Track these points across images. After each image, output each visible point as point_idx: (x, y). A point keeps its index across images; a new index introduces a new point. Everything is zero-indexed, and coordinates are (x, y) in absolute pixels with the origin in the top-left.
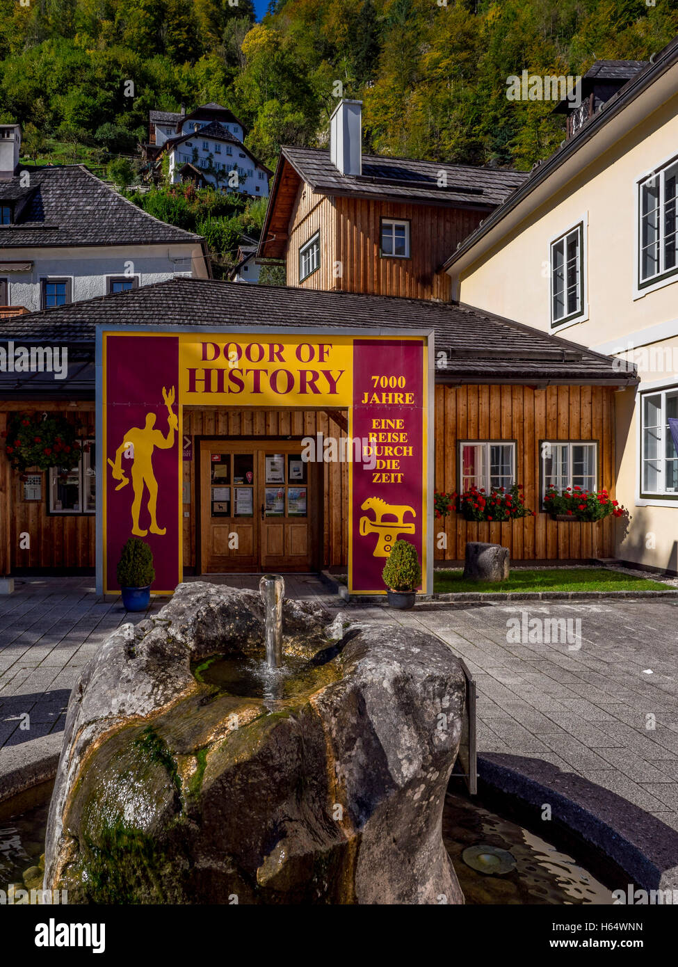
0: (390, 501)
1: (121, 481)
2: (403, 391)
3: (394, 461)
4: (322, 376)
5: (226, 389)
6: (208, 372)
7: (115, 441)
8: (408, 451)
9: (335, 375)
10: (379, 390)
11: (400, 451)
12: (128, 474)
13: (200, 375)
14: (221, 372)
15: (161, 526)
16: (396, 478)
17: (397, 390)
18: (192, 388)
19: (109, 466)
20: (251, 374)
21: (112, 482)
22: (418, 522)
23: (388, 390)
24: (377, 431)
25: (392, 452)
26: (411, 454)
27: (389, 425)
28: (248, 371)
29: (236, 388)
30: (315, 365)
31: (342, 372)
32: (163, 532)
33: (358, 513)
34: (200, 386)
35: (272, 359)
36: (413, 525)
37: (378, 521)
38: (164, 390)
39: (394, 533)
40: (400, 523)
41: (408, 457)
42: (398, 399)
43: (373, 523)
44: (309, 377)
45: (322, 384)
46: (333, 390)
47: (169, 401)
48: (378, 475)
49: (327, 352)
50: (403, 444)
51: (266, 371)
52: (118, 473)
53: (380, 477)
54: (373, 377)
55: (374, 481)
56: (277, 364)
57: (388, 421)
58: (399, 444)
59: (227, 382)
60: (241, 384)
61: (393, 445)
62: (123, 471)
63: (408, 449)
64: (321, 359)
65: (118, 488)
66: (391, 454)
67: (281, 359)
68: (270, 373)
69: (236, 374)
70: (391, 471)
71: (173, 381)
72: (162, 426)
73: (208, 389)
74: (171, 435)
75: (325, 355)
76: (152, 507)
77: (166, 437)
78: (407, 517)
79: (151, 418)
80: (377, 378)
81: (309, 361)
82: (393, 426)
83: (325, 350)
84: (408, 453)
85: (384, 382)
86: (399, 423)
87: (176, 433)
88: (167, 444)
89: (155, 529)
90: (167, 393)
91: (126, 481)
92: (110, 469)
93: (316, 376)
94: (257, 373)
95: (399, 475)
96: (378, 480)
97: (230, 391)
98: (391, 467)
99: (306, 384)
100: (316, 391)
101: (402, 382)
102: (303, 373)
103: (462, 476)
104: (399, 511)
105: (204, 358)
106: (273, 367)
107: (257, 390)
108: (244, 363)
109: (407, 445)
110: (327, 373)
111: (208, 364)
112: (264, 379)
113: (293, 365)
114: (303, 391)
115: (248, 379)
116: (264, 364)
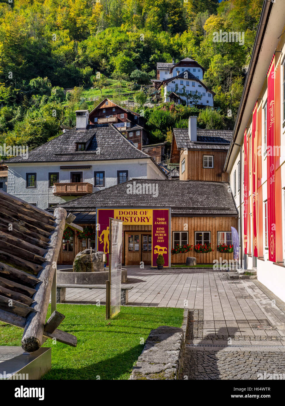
0: (161, 246)
2: (164, 221)
4: (146, 218)
7: (100, 232)
8: (165, 235)
9: (149, 218)
10: (159, 221)
11: (163, 235)
12: (103, 240)
13: (119, 218)
14: (123, 218)
17: (163, 221)
20: (130, 218)
21: (99, 242)
22: (167, 251)
23: (161, 221)
24: (158, 230)
30: (144, 216)
33: (154, 249)
35: (134, 214)
37: (158, 251)
40: (163, 251)
41: (165, 236)
42: (163, 223)
44: (143, 218)
45: (146, 220)
46: (148, 221)
48: (158, 240)
52: (101, 240)
54: (157, 218)
55: (158, 242)
56: (136, 216)
57: (161, 228)
59: (125, 219)
60: (128, 220)
61: (162, 234)
64: (146, 214)
65: (101, 243)
67: (137, 215)
69: (127, 218)
76: (108, 247)
78: (165, 250)
79: (108, 228)
85: (160, 219)
86: (163, 229)
91: (102, 242)
92: (99, 239)
93: (144, 218)
94: (131, 218)
95: (163, 240)
98: (161, 238)
99: (142, 220)
100: (144, 221)
101: (164, 219)
102: (141, 218)
103: (196, 241)
104: (163, 248)
105: (120, 214)
106: (135, 216)
107: (131, 221)
108: (128, 215)
109: (165, 233)
110: (147, 218)
111: (120, 216)
112: (133, 219)
113: (139, 216)
114: (141, 221)
115: (129, 219)
116: (133, 216)
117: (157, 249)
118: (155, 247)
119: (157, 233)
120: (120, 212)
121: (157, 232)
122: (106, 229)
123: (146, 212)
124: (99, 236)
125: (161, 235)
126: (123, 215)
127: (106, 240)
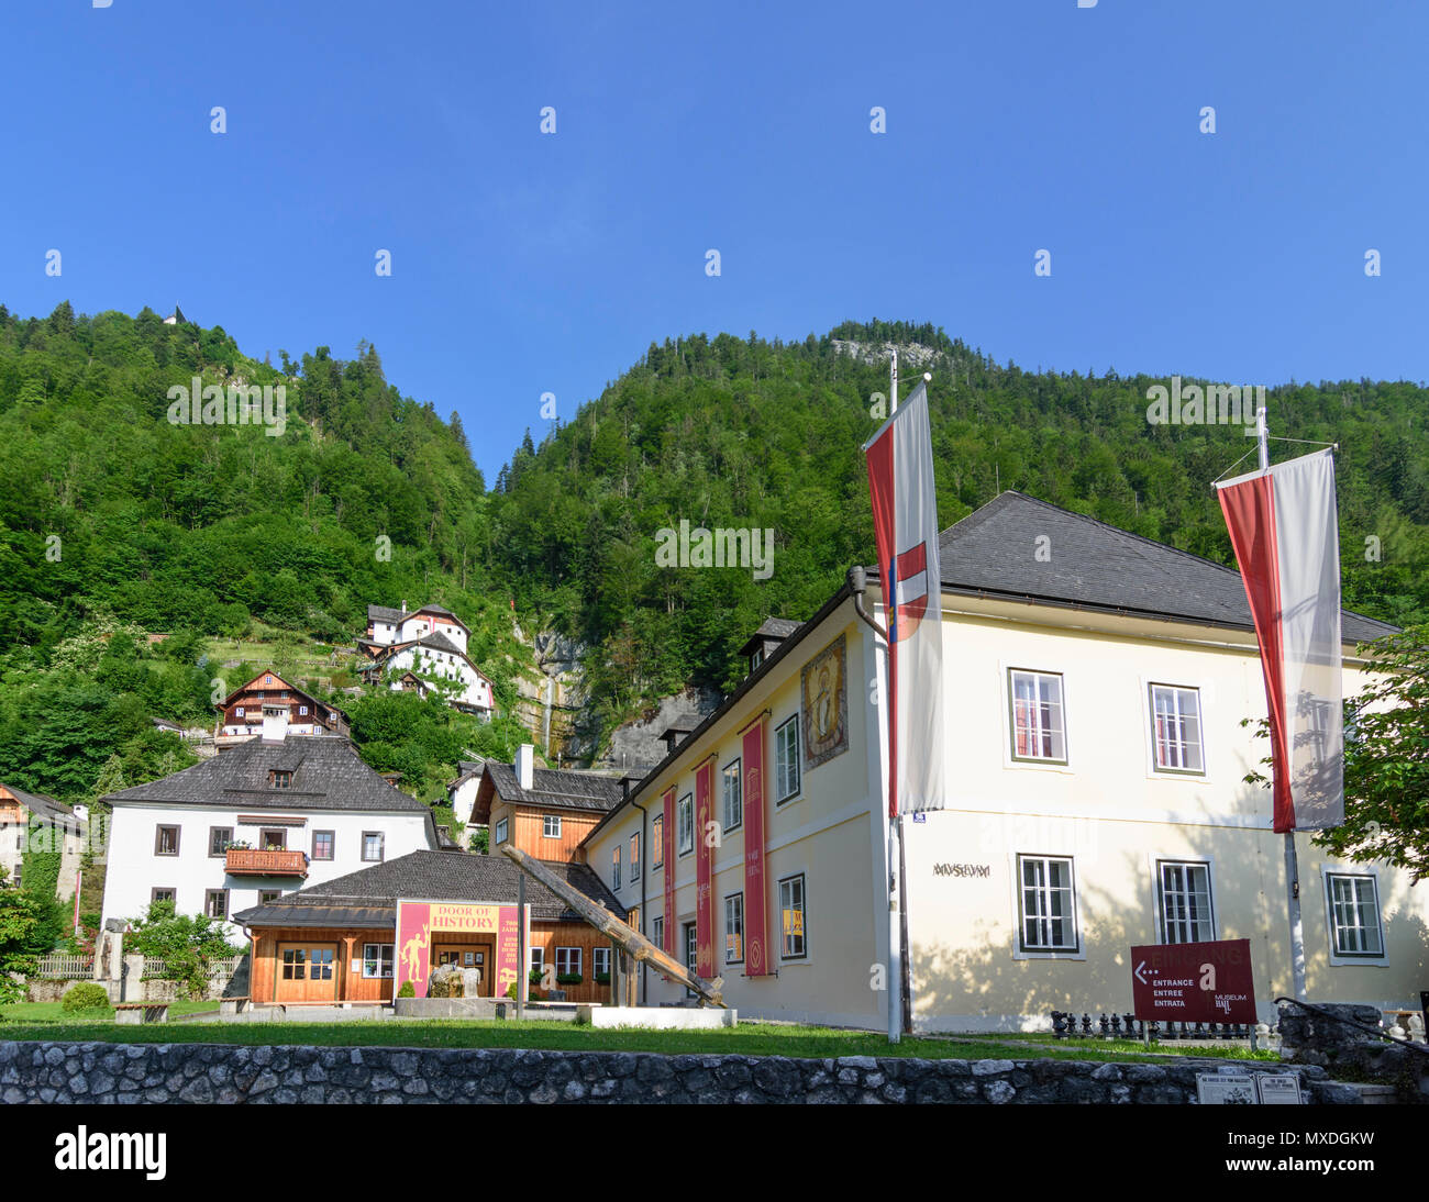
0: (512, 969)
1: (405, 960)
6: (441, 919)
7: (403, 943)
9: (492, 920)
10: (509, 926)
12: (408, 958)
13: (438, 919)
14: (447, 919)
15: (421, 978)
18: (435, 924)
19: (400, 954)
20: (459, 919)
21: (401, 961)
24: (507, 942)
27: (513, 940)
28: (457, 918)
29: (452, 925)
30: (484, 916)
31: (494, 919)
32: (421, 981)
33: (500, 974)
34: (438, 923)
35: (467, 914)
37: (507, 977)
38: (423, 925)
44: (481, 921)
45: (487, 923)
46: (491, 926)
47: (425, 929)
49: (489, 911)
51: (464, 918)
52: (404, 957)
56: (469, 916)
59: (449, 923)
60: (454, 923)
62: (406, 956)
64: (486, 914)
65: (403, 963)
67: (471, 914)
68: (466, 919)
69: (453, 919)
71: (427, 922)
72: (422, 939)
73: (441, 925)
74: (426, 942)
76: (417, 970)
77: (424, 943)
79: (418, 936)
81: (481, 915)
87: (428, 942)
88: (424, 946)
89: (418, 979)
90: (425, 926)
91: (407, 961)
93: (484, 920)
94: (461, 920)
97: (450, 926)
99: (481, 923)
100: (484, 927)
102: (479, 920)
105: (440, 913)
107: (461, 925)
108: (456, 915)
110: (488, 920)
111: (442, 915)
112: (464, 922)
113: (475, 916)
114: (479, 927)
115: (458, 922)
116: (464, 916)
117: (505, 974)
118: (502, 971)
119: (506, 947)
120: (441, 908)
121: (505, 945)
122: (414, 938)
125: (512, 950)
126: (447, 915)
127: (414, 958)
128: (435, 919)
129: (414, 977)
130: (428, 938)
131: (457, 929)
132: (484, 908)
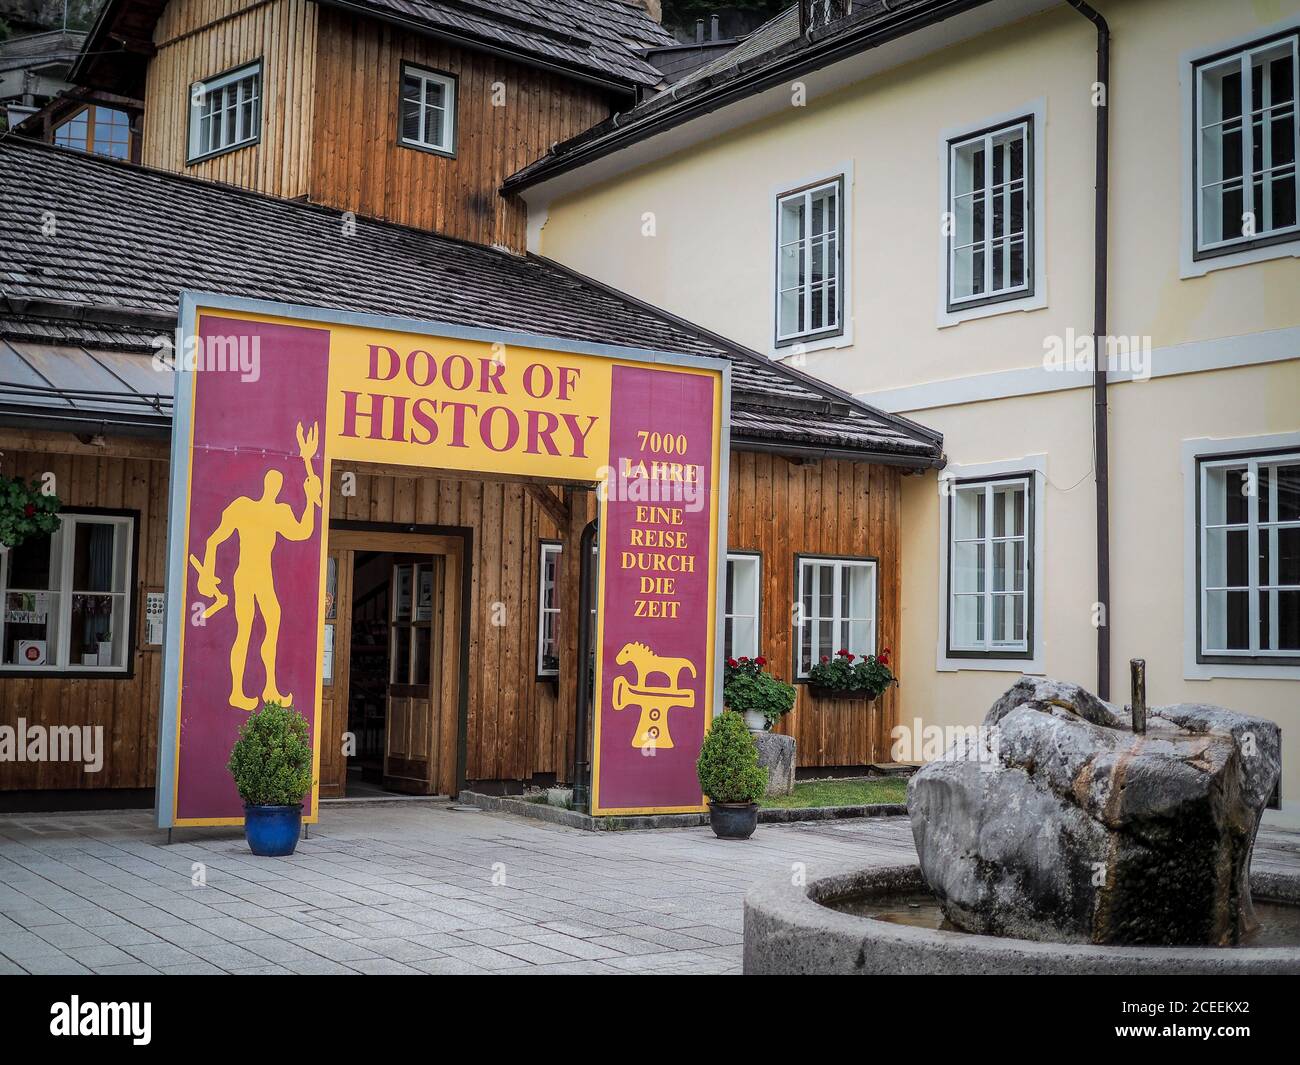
0: (661, 650)
1: (214, 599)
2: (682, 460)
3: (666, 580)
4: (562, 424)
5: (407, 436)
6: (378, 401)
7: (205, 519)
8: (688, 564)
9: (582, 424)
10: (649, 456)
11: (677, 563)
13: (364, 405)
14: (399, 403)
15: (283, 690)
16: (669, 608)
17: (675, 457)
18: (349, 430)
19: (191, 569)
20: (450, 410)
22: (700, 687)
23: (662, 456)
24: (643, 527)
25: (665, 563)
26: (691, 570)
27: (662, 518)
28: (445, 405)
29: (423, 434)
30: (552, 404)
31: (593, 419)
32: (287, 702)
33: (613, 670)
34: (363, 425)
35: (484, 388)
36: (691, 692)
37: (641, 686)
38: (300, 429)
39: (664, 705)
40: (673, 689)
41: (687, 574)
43: (633, 688)
44: (543, 424)
45: (563, 437)
46: (579, 451)
47: (307, 450)
48: (643, 603)
49: (572, 384)
50: (681, 552)
51: (475, 408)
52: (208, 584)
53: (646, 608)
54: (641, 433)
55: (637, 614)
56: (491, 398)
57: (660, 510)
58: (674, 550)
59: (410, 423)
60: (432, 428)
61: (666, 552)
62: (219, 581)
63: (687, 560)
64: (563, 395)
65: (207, 614)
66: (663, 568)
67: (500, 390)
68: (481, 412)
69: (426, 408)
70: (662, 597)
71: (316, 414)
72: (293, 496)
73: (376, 433)
74: (309, 514)
75: (569, 387)
76: (269, 652)
77: (299, 518)
78: (684, 679)
79: (274, 480)
80: (645, 434)
81: (542, 396)
82: (667, 519)
83: (569, 380)
84: (687, 567)
85: (658, 442)
87: (318, 510)
88: (300, 531)
89: (271, 693)
90: (305, 435)
91: (222, 601)
92: (193, 576)
93: (553, 422)
94: (459, 409)
95: (674, 604)
96: (642, 612)
97: (414, 439)
98: (662, 590)
99: (540, 437)
100: (553, 450)
101: (681, 445)
102: (533, 417)
104: (672, 666)
105: (373, 374)
106: (488, 400)
107: (458, 440)
108: (438, 390)
109: (686, 552)
110: (570, 420)
111: (379, 387)
112: (472, 423)
113: (519, 401)
114: (532, 448)
115: (445, 421)
116: (472, 395)
117: (630, 671)
118: (621, 659)
119: (636, 550)
120: (374, 351)
121: (635, 538)
122: (256, 494)
123: (563, 372)
124: (197, 548)
125: (659, 562)
126: (400, 386)
127: (256, 583)
128: (351, 398)
129: (254, 685)
130: (316, 489)
131: (439, 455)
132: (554, 364)
